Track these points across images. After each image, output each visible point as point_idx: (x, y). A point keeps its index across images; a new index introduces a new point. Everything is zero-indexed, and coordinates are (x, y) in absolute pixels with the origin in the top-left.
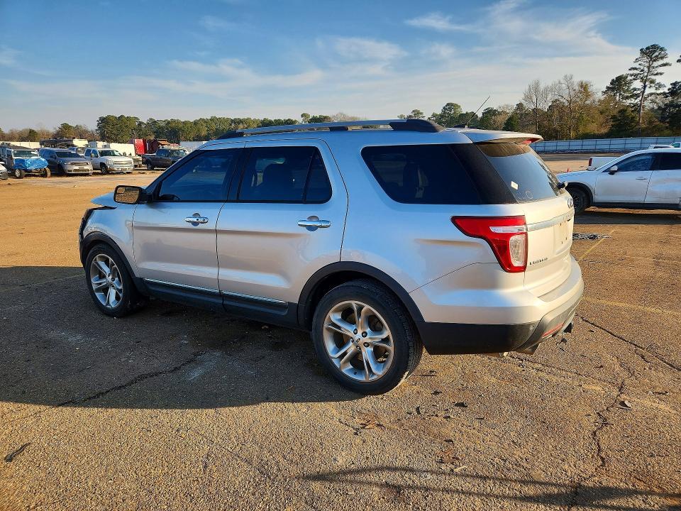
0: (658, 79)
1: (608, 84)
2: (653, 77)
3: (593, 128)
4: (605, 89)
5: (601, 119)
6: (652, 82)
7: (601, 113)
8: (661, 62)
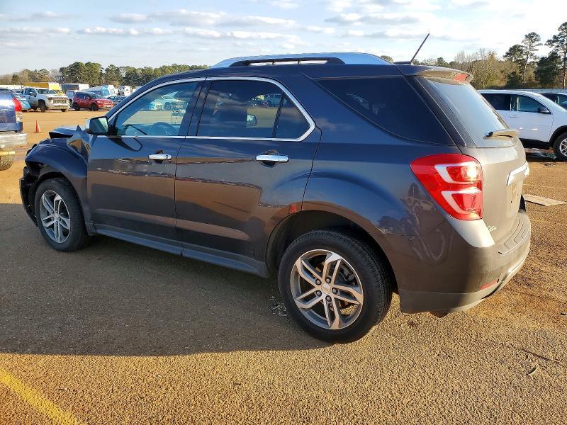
0: (536, 53)
1: (507, 51)
2: (532, 52)
3: (497, 82)
4: (505, 54)
5: (502, 76)
6: (532, 55)
7: (502, 72)
8: (536, 43)
